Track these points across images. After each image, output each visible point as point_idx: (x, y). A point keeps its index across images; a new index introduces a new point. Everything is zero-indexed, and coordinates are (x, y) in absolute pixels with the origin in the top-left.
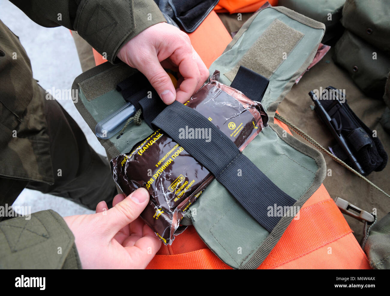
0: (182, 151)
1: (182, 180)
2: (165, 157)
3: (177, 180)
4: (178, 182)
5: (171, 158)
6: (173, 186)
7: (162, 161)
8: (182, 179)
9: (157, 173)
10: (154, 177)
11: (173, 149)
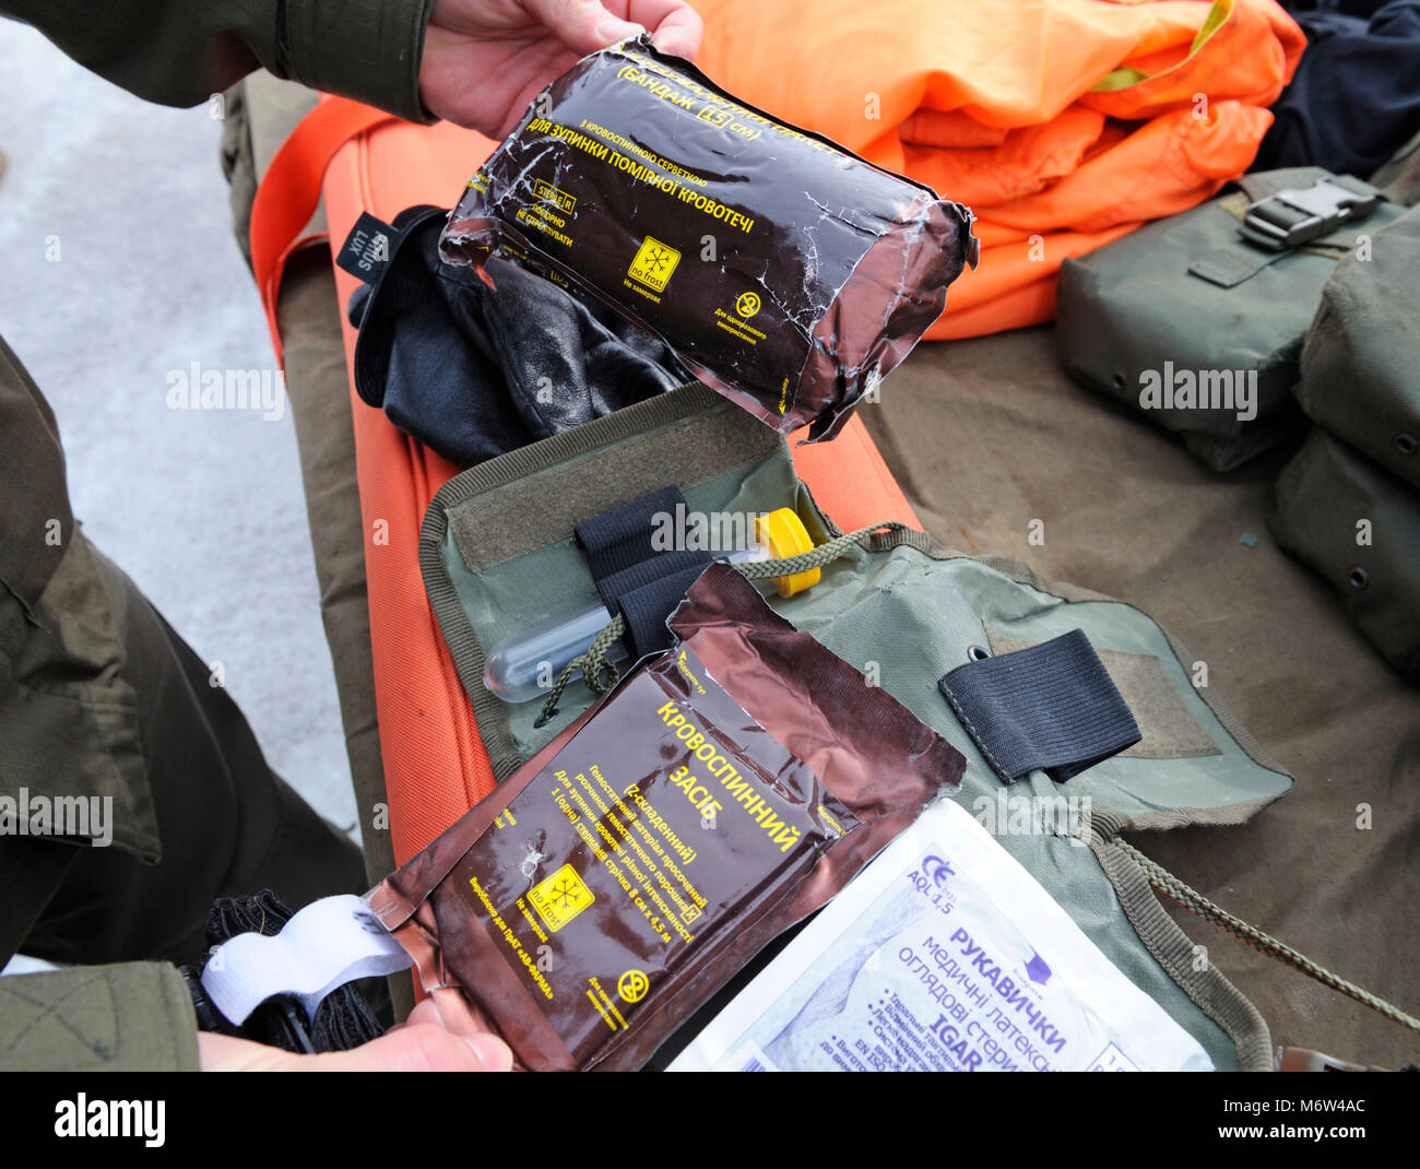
0: (636, 174)
11: (637, 150)
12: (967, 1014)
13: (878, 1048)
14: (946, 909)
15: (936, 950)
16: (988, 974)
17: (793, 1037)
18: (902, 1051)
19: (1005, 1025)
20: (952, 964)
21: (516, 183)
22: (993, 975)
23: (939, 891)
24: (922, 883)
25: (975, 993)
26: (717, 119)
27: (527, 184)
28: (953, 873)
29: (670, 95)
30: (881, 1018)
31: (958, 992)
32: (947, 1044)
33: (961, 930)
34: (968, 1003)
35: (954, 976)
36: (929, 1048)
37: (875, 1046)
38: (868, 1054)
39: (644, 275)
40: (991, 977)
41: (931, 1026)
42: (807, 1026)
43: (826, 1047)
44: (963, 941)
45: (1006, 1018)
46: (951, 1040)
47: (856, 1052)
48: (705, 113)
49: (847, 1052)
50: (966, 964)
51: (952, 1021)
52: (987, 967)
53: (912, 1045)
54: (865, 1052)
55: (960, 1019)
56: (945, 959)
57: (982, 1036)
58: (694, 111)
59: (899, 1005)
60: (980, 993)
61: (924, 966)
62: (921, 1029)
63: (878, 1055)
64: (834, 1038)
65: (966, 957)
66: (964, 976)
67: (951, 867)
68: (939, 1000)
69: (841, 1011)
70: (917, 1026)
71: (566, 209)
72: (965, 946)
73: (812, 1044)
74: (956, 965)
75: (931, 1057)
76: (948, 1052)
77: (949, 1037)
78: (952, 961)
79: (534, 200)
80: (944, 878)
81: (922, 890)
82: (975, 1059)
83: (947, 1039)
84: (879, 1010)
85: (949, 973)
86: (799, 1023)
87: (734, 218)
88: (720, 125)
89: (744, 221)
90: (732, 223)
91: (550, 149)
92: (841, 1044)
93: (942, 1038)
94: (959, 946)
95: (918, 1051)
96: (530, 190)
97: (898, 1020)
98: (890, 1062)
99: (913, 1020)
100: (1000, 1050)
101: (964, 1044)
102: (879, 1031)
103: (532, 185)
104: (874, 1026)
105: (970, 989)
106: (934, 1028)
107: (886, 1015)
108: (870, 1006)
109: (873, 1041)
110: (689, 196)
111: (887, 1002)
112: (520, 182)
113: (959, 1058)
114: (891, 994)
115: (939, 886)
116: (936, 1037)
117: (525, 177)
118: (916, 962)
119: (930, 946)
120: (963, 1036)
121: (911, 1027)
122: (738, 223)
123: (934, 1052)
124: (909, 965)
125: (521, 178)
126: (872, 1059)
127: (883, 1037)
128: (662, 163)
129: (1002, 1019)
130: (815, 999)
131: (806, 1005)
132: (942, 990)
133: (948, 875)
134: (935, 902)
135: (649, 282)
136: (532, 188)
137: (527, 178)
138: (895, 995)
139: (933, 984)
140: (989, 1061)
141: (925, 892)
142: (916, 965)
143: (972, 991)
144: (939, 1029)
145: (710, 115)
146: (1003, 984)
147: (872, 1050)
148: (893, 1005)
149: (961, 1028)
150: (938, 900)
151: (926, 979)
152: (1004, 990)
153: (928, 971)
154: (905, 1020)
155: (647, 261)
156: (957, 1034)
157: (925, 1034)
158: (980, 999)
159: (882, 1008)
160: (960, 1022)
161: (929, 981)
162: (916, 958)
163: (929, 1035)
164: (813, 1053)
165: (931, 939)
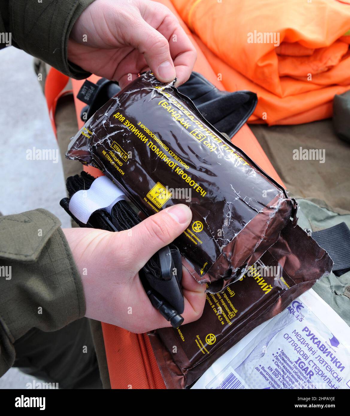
0: (158, 154)
1: (123, 158)
2: (150, 133)
3: (122, 152)
4: (121, 154)
5: (149, 141)
6: (117, 147)
7: (144, 130)
8: (125, 157)
9: (131, 124)
10: (127, 121)
11: (161, 143)
12: (309, 357)
13: (276, 369)
14: (301, 320)
15: (297, 335)
16: (316, 343)
17: (246, 365)
18: (285, 370)
19: (322, 361)
20: (303, 340)
21: (104, 139)
22: (318, 343)
23: (298, 314)
24: (292, 311)
25: (311, 350)
26: (199, 137)
27: (109, 141)
28: (303, 307)
29: (180, 120)
30: (277, 359)
31: (305, 349)
32: (301, 368)
33: (306, 327)
34: (309, 353)
35: (303, 344)
36: (294, 369)
37: (275, 369)
38: (273, 372)
39: (153, 199)
40: (317, 344)
41: (295, 362)
42: (251, 362)
43: (257, 369)
44: (307, 331)
45: (322, 359)
46: (303, 367)
47: (268, 371)
48: (194, 133)
49: (265, 371)
50: (308, 340)
51: (303, 360)
52: (316, 341)
53: (288, 368)
54: (271, 371)
55: (306, 359)
56: (300, 338)
57: (314, 365)
58: (189, 130)
59: (283, 354)
60: (313, 350)
61: (293, 340)
62: (292, 363)
63: (276, 372)
64: (260, 366)
65: (308, 337)
66: (308, 344)
67: (303, 305)
68: (298, 352)
69: (263, 356)
70: (290, 361)
71: (124, 159)
72: (308, 333)
73: (252, 368)
74: (304, 340)
75: (295, 373)
76: (301, 371)
77: (302, 365)
78: (303, 338)
79: (111, 149)
80: (300, 309)
81: (292, 313)
82: (311, 373)
83: (301, 366)
84: (276, 356)
85: (302, 343)
86: (248, 361)
87: (198, 189)
88: (199, 140)
89: (202, 191)
90: (197, 190)
91: (122, 131)
92: (263, 368)
93: (299, 366)
94: (305, 333)
95: (290, 370)
96: (110, 144)
97: (283, 359)
98: (281, 374)
99: (289, 360)
100: (321, 370)
101: (307, 368)
102: (276, 363)
103: (111, 143)
104: (274, 362)
105: (309, 349)
106: (296, 362)
107: (279, 358)
108: (273, 354)
109: (274, 367)
110: (180, 172)
111: (279, 353)
112: (106, 139)
113: (306, 373)
114: (281, 350)
115: (298, 312)
116: (297, 365)
117: (108, 138)
118: (290, 339)
119: (295, 333)
120: (307, 365)
121: (288, 362)
122: (199, 191)
123: (296, 371)
124: (287, 340)
125: (107, 138)
126: (274, 373)
127: (278, 366)
128: (171, 152)
129: (321, 359)
130: (253, 352)
131: (250, 354)
132: (299, 349)
133: (301, 308)
134: (297, 317)
135: (155, 202)
136: (111, 144)
137: (110, 139)
138: (282, 350)
139: (296, 347)
140: (316, 374)
141: (293, 314)
142: (290, 340)
143: (310, 349)
144: (298, 363)
145: (196, 134)
146: (321, 347)
147: (274, 370)
148: (282, 354)
149: (306, 362)
150: (298, 316)
151: (293, 345)
152: (322, 349)
153: (294, 342)
154: (286, 359)
155: (156, 193)
156: (305, 365)
157: (293, 364)
158: (313, 352)
159: (277, 355)
160: (306, 360)
161: (295, 346)
162: (290, 337)
163: (294, 365)
164: (253, 371)
165: (295, 330)
